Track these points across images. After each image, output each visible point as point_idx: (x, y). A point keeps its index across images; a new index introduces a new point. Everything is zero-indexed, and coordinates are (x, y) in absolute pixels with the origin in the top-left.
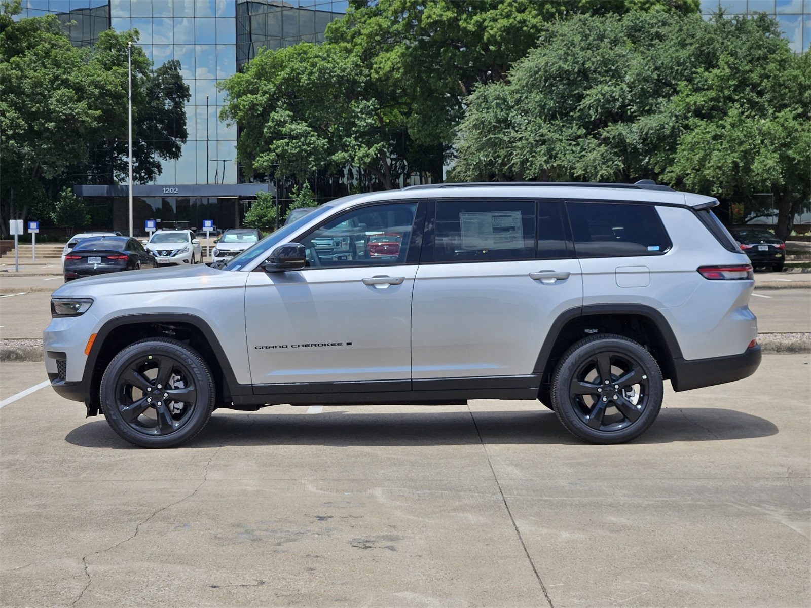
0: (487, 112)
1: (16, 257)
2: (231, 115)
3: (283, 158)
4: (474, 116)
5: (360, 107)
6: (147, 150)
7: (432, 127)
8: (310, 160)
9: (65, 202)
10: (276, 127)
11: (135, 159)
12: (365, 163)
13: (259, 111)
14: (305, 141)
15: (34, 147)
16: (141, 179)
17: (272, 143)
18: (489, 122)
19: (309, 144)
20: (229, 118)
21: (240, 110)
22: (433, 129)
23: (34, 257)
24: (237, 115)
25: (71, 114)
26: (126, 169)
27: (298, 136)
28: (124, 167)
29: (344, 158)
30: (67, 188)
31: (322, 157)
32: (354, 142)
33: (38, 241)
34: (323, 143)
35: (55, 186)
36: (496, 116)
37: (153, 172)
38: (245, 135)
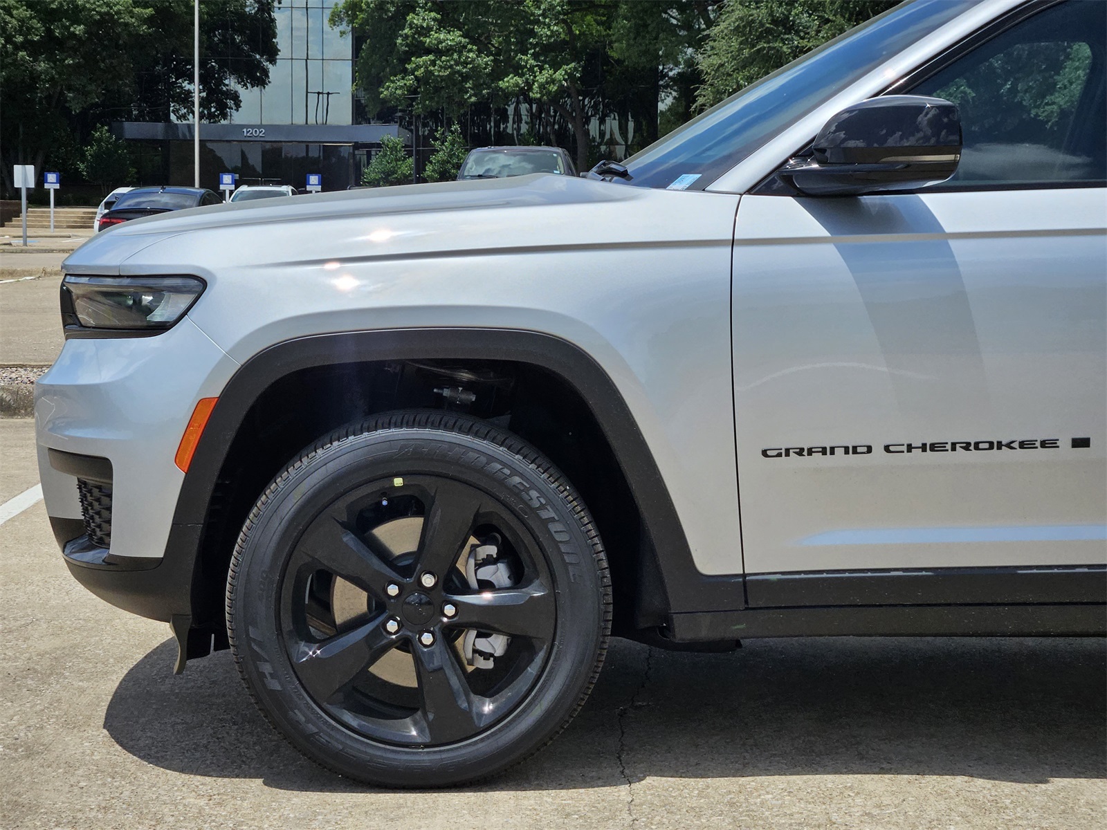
0: (758, 8)
1: (25, 227)
2: (346, 19)
3: (427, 83)
4: (737, 12)
5: (542, 8)
6: (219, 74)
7: (650, 40)
8: (467, 86)
9: (99, 146)
10: (416, 36)
11: (201, 87)
12: (549, 93)
13: (391, 11)
14: (460, 58)
15: (55, 63)
16: (211, 116)
17: (409, 61)
18: (760, 22)
19: (465, 63)
20: (344, 23)
21: (361, 10)
22: (650, 43)
23: (52, 226)
24: (357, 18)
25: (108, 13)
26: (188, 102)
27: (448, 50)
28: (186, 99)
29: (517, 85)
30: (103, 126)
31: (484, 83)
32: (532, 62)
33: (59, 203)
34: (487, 62)
35: (84, 125)
36: (771, 14)
37: (226, 106)
38: (368, 48)
